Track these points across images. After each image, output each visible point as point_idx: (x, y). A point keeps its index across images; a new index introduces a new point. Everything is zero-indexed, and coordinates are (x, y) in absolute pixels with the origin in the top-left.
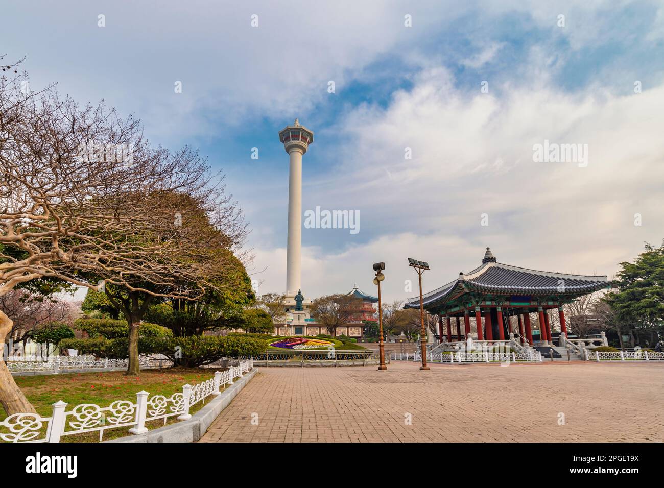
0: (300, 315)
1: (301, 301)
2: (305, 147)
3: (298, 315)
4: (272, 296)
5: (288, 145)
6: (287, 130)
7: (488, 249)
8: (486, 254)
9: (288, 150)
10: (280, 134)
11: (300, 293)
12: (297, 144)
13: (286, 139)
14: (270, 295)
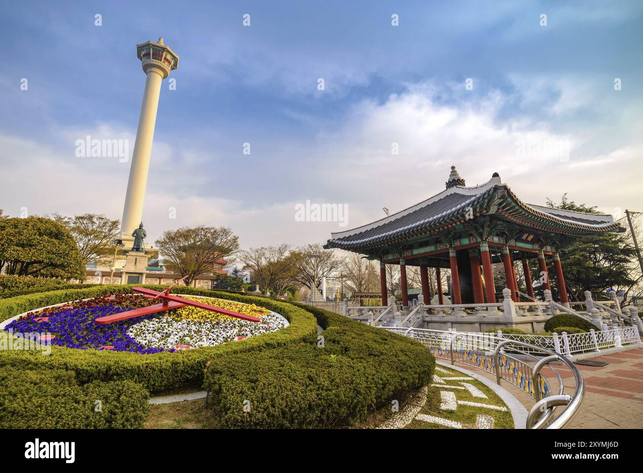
0: (138, 258)
1: (142, 238)
2: (167, 71)
3: (134, 258)
4: (95, 220)
5: (148, 63)
6: (148, 45)
7: (453, 168)
8: (450, 176)
9: (147, 68)
10: (138, 48)
11: (141, 226)
12: (158, 64)
13: (144, 55)
14: (90, 218)
